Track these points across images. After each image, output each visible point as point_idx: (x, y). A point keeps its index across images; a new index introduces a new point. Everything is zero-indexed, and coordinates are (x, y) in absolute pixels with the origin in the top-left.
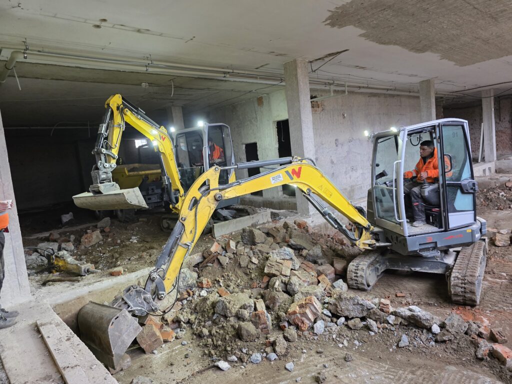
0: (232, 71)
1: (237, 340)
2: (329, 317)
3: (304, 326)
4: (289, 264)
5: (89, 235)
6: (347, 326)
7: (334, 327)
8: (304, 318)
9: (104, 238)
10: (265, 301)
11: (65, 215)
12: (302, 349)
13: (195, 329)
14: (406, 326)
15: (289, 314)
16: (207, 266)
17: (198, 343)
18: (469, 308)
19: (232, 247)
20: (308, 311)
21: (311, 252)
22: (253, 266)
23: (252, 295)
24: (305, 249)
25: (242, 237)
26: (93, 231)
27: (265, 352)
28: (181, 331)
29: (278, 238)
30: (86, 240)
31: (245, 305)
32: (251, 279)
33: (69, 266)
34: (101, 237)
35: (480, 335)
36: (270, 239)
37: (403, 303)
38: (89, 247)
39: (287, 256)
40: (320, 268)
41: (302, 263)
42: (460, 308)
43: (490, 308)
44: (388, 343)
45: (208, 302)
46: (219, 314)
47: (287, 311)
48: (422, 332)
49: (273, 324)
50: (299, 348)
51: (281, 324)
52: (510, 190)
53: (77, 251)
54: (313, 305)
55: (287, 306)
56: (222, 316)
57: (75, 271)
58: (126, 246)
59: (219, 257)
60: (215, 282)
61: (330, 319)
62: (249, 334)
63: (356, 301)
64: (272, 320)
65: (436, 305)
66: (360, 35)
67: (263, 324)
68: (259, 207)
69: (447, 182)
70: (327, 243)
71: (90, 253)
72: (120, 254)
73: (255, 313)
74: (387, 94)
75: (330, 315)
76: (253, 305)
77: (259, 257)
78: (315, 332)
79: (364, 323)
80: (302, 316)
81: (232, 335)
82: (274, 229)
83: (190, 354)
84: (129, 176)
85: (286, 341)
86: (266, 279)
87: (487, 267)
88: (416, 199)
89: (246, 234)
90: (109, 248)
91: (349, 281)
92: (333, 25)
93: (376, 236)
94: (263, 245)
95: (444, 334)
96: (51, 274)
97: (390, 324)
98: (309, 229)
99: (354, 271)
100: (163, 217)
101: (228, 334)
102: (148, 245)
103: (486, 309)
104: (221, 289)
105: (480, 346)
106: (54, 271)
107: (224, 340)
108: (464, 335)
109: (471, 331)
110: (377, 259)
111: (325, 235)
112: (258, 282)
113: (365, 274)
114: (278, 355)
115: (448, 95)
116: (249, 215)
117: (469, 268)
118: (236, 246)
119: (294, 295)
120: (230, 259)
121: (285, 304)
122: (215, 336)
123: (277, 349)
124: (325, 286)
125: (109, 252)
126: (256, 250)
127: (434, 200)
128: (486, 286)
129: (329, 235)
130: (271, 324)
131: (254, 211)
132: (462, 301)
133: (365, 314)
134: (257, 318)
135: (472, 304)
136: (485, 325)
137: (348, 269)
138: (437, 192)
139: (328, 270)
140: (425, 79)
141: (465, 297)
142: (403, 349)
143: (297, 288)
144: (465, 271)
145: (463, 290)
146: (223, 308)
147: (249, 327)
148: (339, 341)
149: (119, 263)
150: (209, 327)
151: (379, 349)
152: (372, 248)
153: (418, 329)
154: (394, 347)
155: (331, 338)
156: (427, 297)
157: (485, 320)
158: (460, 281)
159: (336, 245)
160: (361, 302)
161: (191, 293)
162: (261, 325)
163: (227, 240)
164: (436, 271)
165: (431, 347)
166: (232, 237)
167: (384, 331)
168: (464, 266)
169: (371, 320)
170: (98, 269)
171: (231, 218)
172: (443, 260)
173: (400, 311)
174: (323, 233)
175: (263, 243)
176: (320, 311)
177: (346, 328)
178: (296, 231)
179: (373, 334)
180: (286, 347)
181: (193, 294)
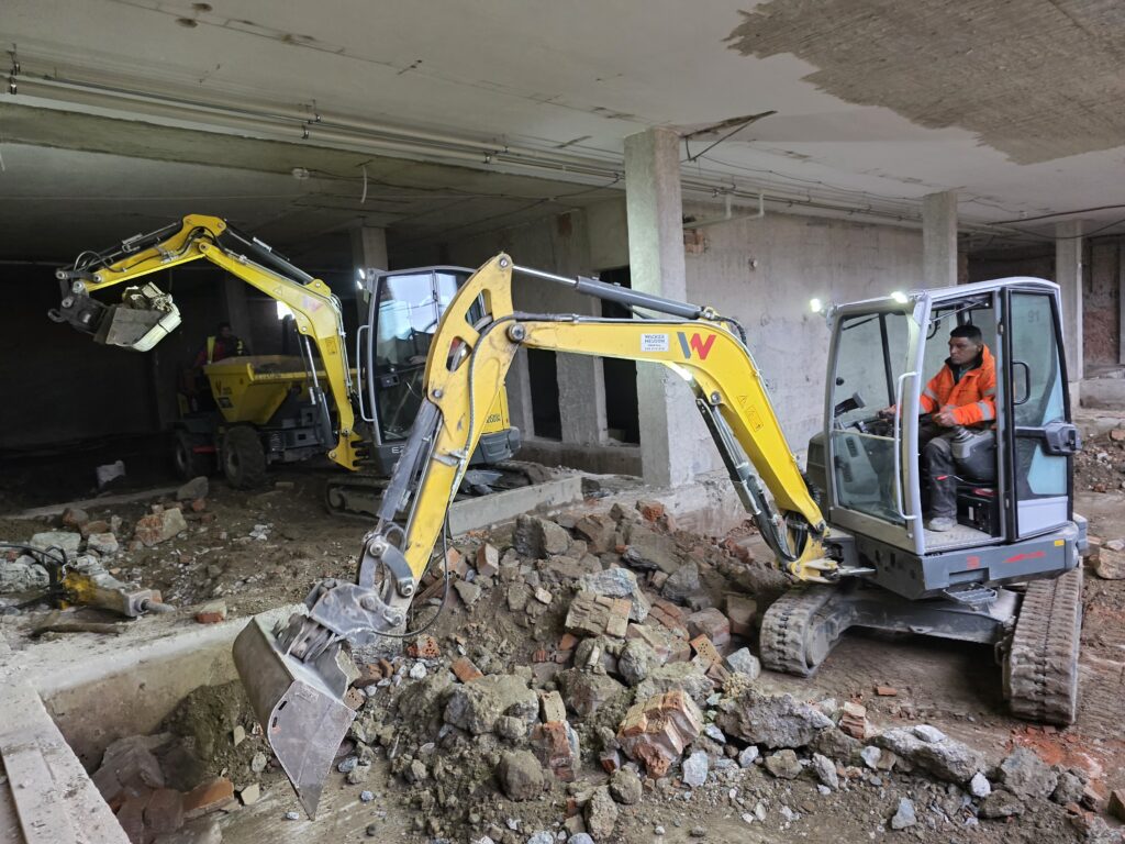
0: (504, 149)
1: (495, 795)
2: (720, 743)
3: (660, 764)
4: (624, 608)
5: (155, 516)
6: (763, 768)
7: (732, 770)
8: (658, 746)
9: (189, 525)
10: (564, 697)
11: (104, 467)
12: (654, 824)
13: (395, 761)
14: (907, 774)
15: (624, 734)
16: (430, 604)
17: (400, 796)
18: (1053, 730)
19: (489, 562)
20: (669, 729)
21: (674, 579)
22: (539, 609)
23: (534, 680)
24: (661, 570)
25: (514, 538)
26: (166, 509)
27: (564, 829)
28: (359, 764)
29: (597, 542)
30: (148, 530)
31: (516, 706)
32: (533, 639)
33: (99, 594)
34: (183, 523)
35: (1086, 803)
36: (581, 545)
37: (894, 711)
38: (154, 545)
39: (620, 589)
40: (697, 618)
41: (653, 605)
42: (1029, 730)
43: (1103, 733)
44: (866, 818)
45: (428, 695)
46: (454, 726)
47: (618, 724)
48: (947, 792)
49: (582, 755)
50: (646, 821)
51: (604, 758)
52: (1121, 447)
53: (126, 555)
54: (683, 714)
55: (618, 711)
56: (462, 730)
57: (112, 607)
58: (240, 547)
59: (458, 584)
60: (448, 644)
61: (720, 750)
62: (526, 783)
63: (787, 707)
64: (581, 746)
65: (972, 719)
66: (807, 79)
67: (561, 755)
68: (554, 465)
69: (1016, 428)
70: (710, 557)
71: (153, 561)
72: (225, 568)
73: (542, 729)
74: (849, 222)
75: (722, 738)
76: (536, 706)
77: (553, 587)
78: (686, 780)
79: (806, 762)
80: (654, 740)
81: (484, 782)
82: (589, 520)
83: (380, 828)
84: (257, 383)
85: (616, 801)
86: (567, 642)
87: (1084, 630)
88: (940, 465)
89: (524, 531)
90: (200, 550)
91: (766, 652)
92: (745, 48)
93: (835, 550)
94: (564, 559)
95: (1003, 800)
96: (56, 611)
97: (867, 766)
98: (670, 522)
99: (777, 628)
100: (330, 481)
101: (474, 778)
102: (291, 549)
103: (1093, 734)
104: (461, 661)
105: (1089, 832)
106: (63, 603)
107: (463, 792)
108: (1050, 804)
109: (1066, 793)
110: (831, 603)
111: (705, 537)
112: (549, 647)
113: (804, 638)
114: (596, 838)
115: (983, 229)
116: (530, 483)
117: (1051, 633)
118: (500, 559)
119: (635, 685)
120: (484, 589)
121: (612, 707)
122: (443, 782)
123: (595, 823)
124: (707, 662)
125: (199, 560)
126: (547, 571)
127: (982, 469)
128: (1086, 677)
129: (714, 539)
130: (579, 756)
131: (542, 473)
132: (1035, 714)
133: (806, 740)
134: (547, 740)
135: (1060, 721)
136: (1093, 774)
137: (764, 625)
138: (989, 449)
139: (716, 624)
140: (937, 191)
141: (1043, 704)
142: (902, 833)
143: (642, 668)
144: (1043, 642)
145: (1039, 687)
146: (463, 712)
147: (524, 763)
148: (743, 806)
149: (219, 589)
150: (430, 756)
151: (842, 833)
152: (831, 579)
153: (938, 785)
154: (881, 829)
155: (724, 798)
156: (948, 697)
157: (1092, 762)
158: (1033, 667)
159: (731, 561)
160: (798, 711)
161: (390, 669)
162: (555, 757)
163: (479, 543)
164: (969, 638)
165: (969, 830)
166: (490, 536)
167: (855, 785)
168: (1039, 628)
169: (823, 757)
170: (170, 603)
171: (489, 490)
172: (987, 611)
173: (892, 737)
174: (699, 533)
175: (563, 554)
176: (698, 727)
177: (761, 775)
178: (641, 528)
179: (826, 791)
180: (615, 818)
181: (394, 673)
